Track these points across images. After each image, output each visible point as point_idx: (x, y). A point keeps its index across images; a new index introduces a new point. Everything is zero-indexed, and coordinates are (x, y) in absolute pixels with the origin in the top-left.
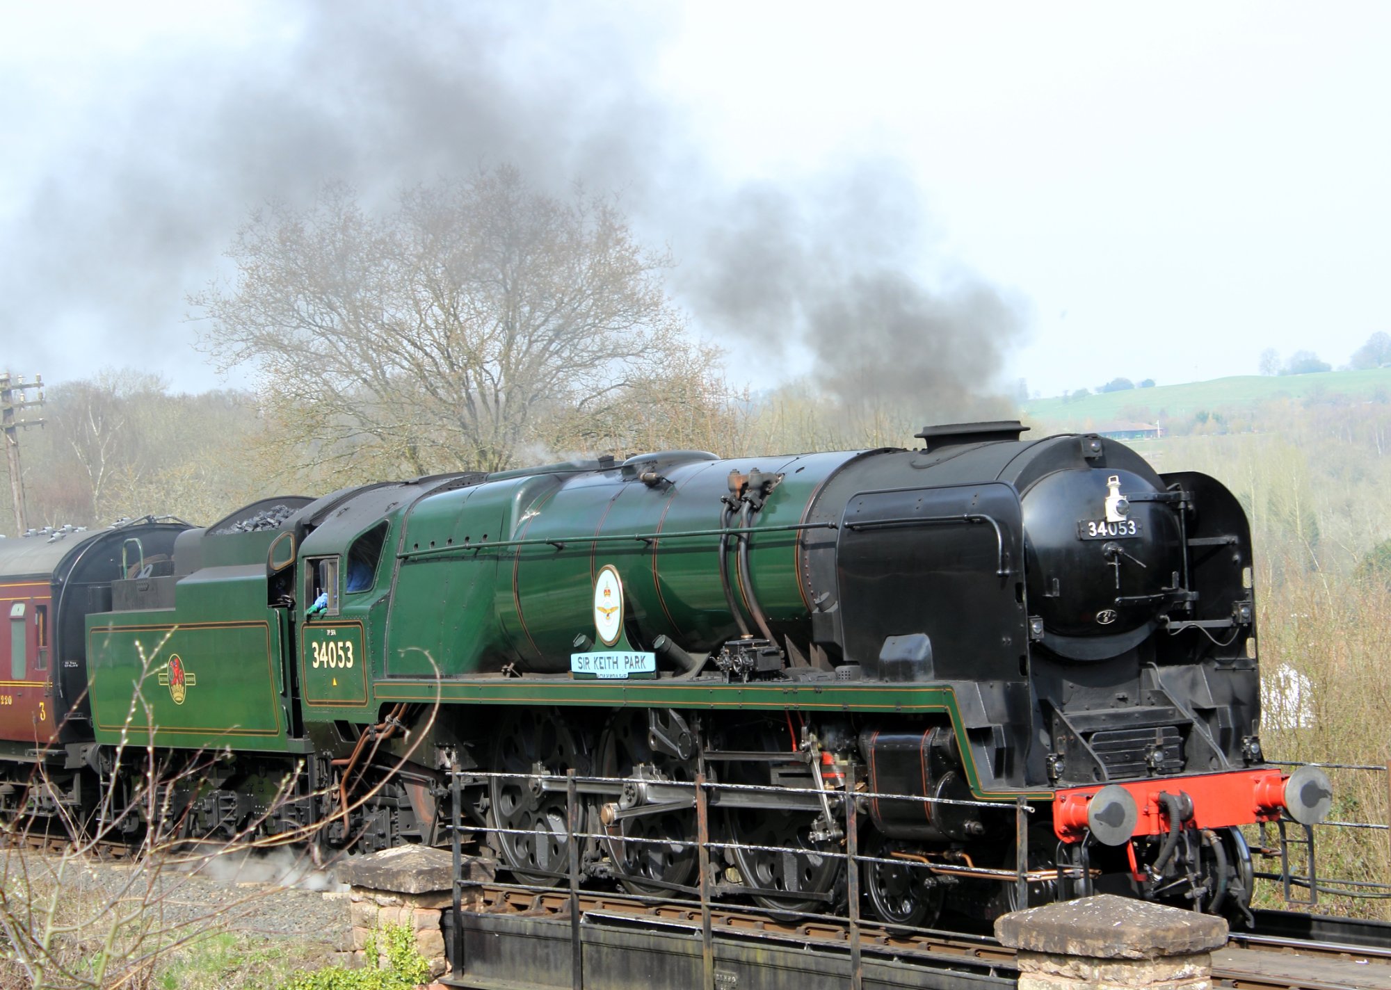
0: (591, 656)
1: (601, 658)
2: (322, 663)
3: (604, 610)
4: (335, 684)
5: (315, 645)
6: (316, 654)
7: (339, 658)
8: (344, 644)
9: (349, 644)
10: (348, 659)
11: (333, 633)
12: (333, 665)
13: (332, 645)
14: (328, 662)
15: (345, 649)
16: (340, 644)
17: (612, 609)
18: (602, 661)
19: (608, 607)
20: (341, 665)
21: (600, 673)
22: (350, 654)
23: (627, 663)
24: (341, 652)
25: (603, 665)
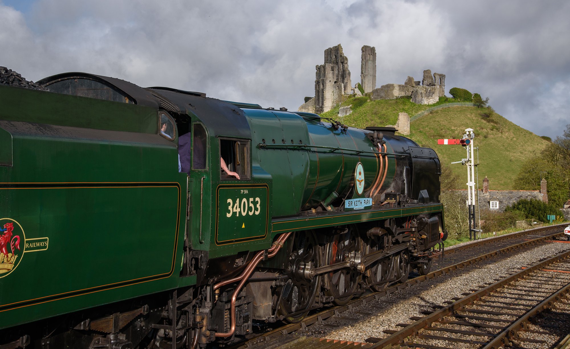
0: (354, 200)
1: (357, 201)
2: (234, 213)
3: (359, 181)
4: (243, 226)
5: (230, 201)
6: (230, 208)
7: (250, 209)
8: (254, 200)
9: (257, 199)
10: (256, 209)
11: (246, 192)
12: (244, 214)
13: (244, 200)
14: (240, 212)
15: (255, 203)
16: (251, 199)
17: (362, 181)
18: (357, 202)
19: (360, 180)
20: (251, 214)
21: (356, 208)
22: (258, 206)
23: (365, 202)
24: (251, 205)
25: (357, 204)
